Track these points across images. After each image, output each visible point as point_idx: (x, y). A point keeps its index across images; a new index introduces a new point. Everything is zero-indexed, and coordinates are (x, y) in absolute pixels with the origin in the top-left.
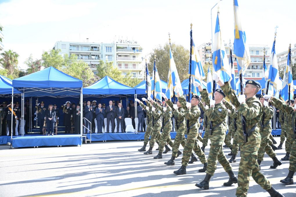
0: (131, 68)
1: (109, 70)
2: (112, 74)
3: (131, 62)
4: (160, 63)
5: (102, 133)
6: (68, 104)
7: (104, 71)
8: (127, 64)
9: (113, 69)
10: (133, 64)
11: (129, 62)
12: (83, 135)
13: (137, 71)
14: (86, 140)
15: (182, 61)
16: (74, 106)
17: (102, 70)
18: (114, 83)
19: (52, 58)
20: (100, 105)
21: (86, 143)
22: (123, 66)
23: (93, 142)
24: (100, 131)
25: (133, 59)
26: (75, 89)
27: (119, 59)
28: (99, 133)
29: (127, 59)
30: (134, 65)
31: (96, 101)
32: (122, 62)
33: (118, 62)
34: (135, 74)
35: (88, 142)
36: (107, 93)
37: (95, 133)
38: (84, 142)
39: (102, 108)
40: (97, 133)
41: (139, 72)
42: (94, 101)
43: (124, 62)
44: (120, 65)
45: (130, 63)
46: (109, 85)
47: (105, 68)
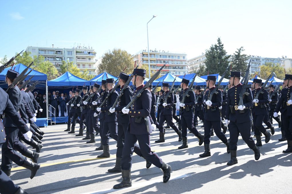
0: (88, 67)
1: (70, 68)
2: (72, 71)
3: (87, 63)
4: (109, 63)
5: (65, 116)
6: (35, 94)
7: (66, 69)
8: (84, 65)
9: (73, 68)
10: (89, 65)
11: (86, 63)
12: (48, 119)
13: (92, 70)
14: (51, 122)
15: (126, 62)
17: (64, 68)
18: (73, 77)
19: (23, 59)
20: (62, 94)
21: (51, 124)
22: (81, 66)
23: (57, 124)
24: (63, 115)
25: (89, 61)
27: (78, 61)
28: (62, 117)
29: (84, 61)
30: (90, 65)
32: (80, 63)
33: (78, 63)
34: (90, 72)
35: (53, 124)
36: (68, 85)
37: (59, 117)
38: (49, 124)
39: (64, 96)
40: (60, 117)
41: (93, 71)
42: (57, 91)
43: (82, 63)
44: (79, 65)
45: (86, 64)
46: (69, 78)
47: (67, 66)
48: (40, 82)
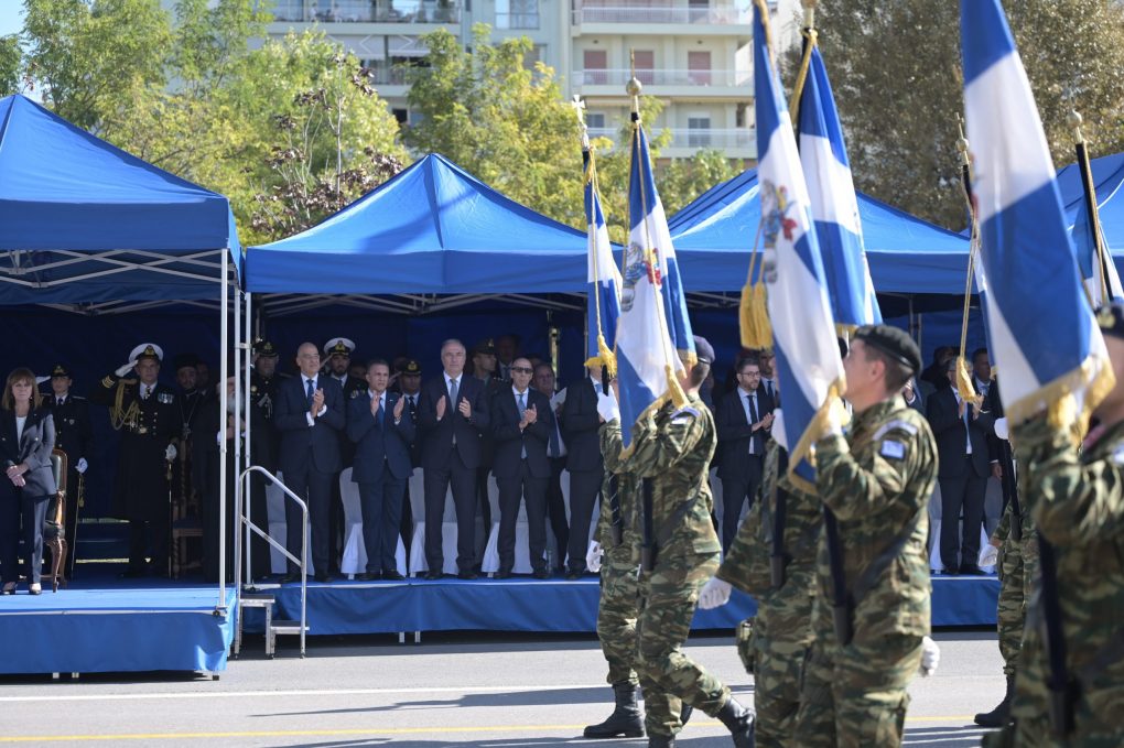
0: (679, 81)
1: (495, 102)
2: (513, 127)
3: (676, 38)
4: (874, 46)
5: (395, 576)
6: (148, 362)
7: (459, 106)
8: (650, 53)
9: (526, 94)
10: (691, 54)
11: (660, 38)
13: (719, 104)
14: (273, 630)
15: (1040, 25)
16: (188, 376)
17: (445, 102)
19: (91, 23)
20: (380, 374)
21: (270, 649)
22: (619, 68)
23: (321, 644)
24: (380, 564)
25: (693, 18)
26: (186, 259)
27: (588, 17)
28: (376, 578)
29: (648, 18)
30: (700, 60)
31: (348, 343)
32: (609, 37)
33: (585, 37)
34: (705, 123)
35: (287, 646)
36: (432, 283)
37: (344, 578)
38: (251, 644)
39: (394, 391)
40: (359, 577)
41: (732, 114)
42: (333, 342)
43: (625, 38)
44: (595, 60)
45: (669, 48)
47: (464, 83)
48: (169, 259)
